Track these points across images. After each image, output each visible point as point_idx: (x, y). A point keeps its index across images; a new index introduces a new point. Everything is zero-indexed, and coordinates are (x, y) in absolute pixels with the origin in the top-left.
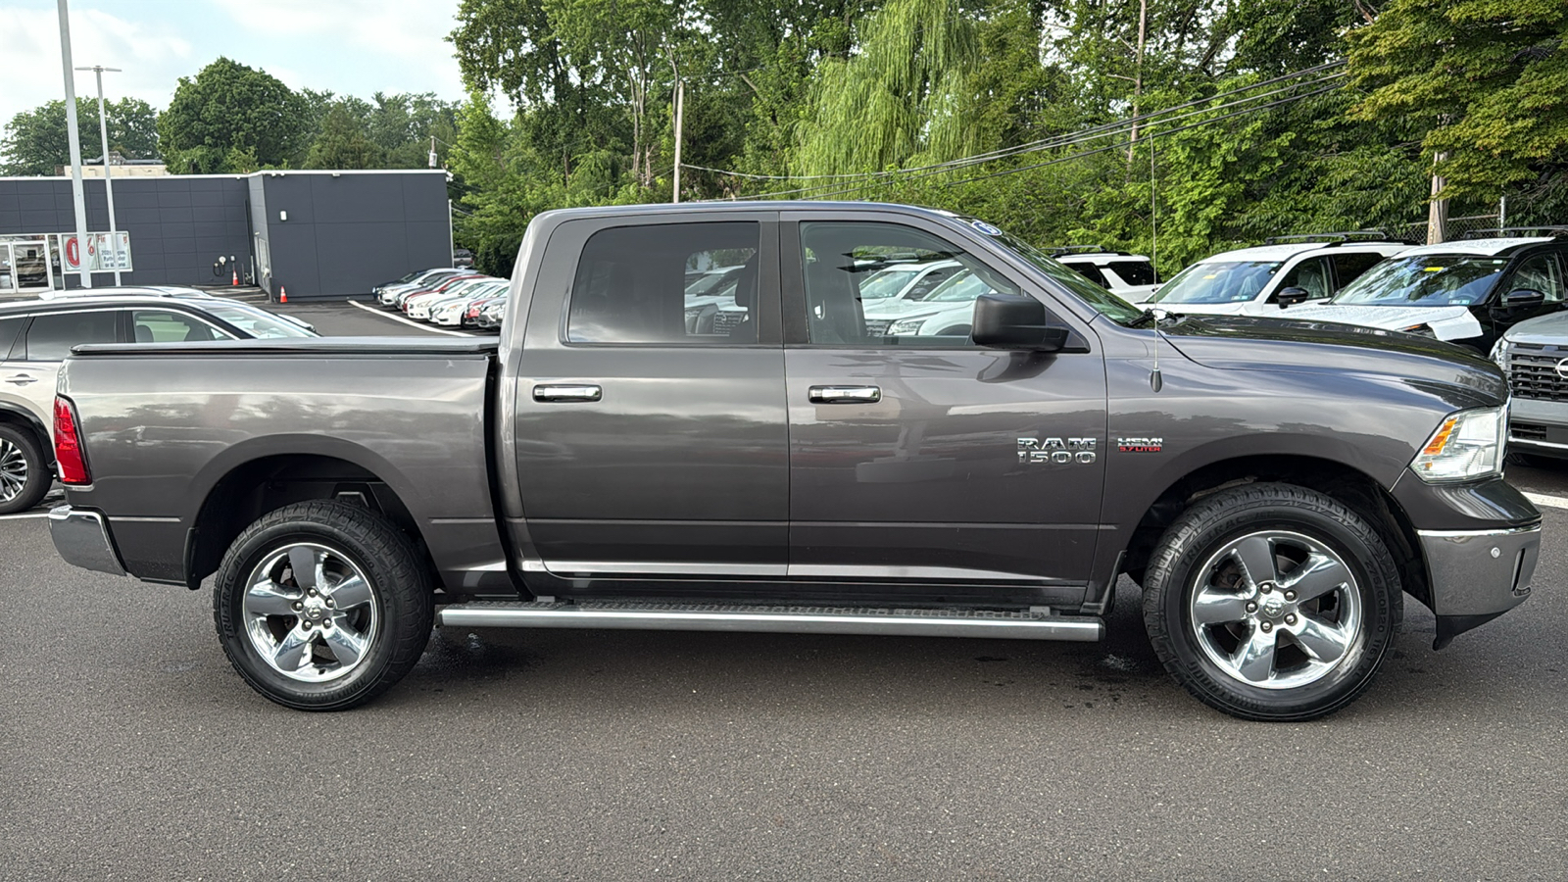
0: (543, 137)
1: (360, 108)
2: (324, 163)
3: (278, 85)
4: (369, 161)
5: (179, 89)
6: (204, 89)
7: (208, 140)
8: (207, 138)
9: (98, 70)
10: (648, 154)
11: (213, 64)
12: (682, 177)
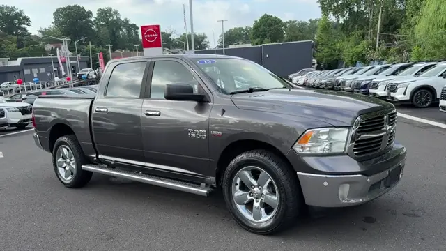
2: (287, 40)
5: (255, 23)
6: (260, 23)
7: (260, 36)
9: (223, 21)
10: (372, 30)
11: (263, 16)
12: (380, 37)
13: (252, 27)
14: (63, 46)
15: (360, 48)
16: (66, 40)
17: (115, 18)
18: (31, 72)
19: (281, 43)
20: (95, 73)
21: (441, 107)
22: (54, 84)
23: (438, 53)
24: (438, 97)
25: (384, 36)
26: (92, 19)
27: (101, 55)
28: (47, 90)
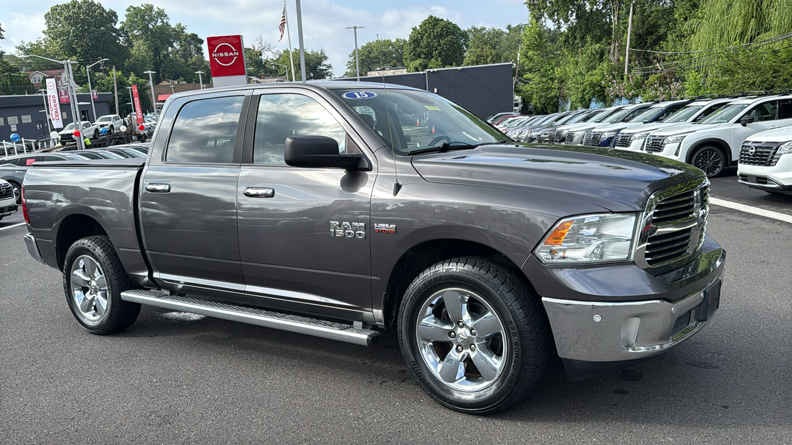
0: (570, 40)
1: (498, 34)
2: (470, 63)
3: (455, 26)
4: (491, 60)
5: (412, 33)
6: (422, 31)
7: (422, 56)
8: (422, 55)
9: (355, 28)
10: (617, 44)
11: (427, 19)
12: (630, 55)
13: (407, 39)
14: (64, 75)
15: (595, 76)
16: (70, 62)
17: (159, 24)
18: (6, 121)
19: (459, 68)
20: (125, 124)
21: (742, 175)
22: (48, 143)
23: (730, 84)
24: (734, 159)
25: (638, 54)
26: (118, 26)
27: (135, 91)
28: (36, 153)
